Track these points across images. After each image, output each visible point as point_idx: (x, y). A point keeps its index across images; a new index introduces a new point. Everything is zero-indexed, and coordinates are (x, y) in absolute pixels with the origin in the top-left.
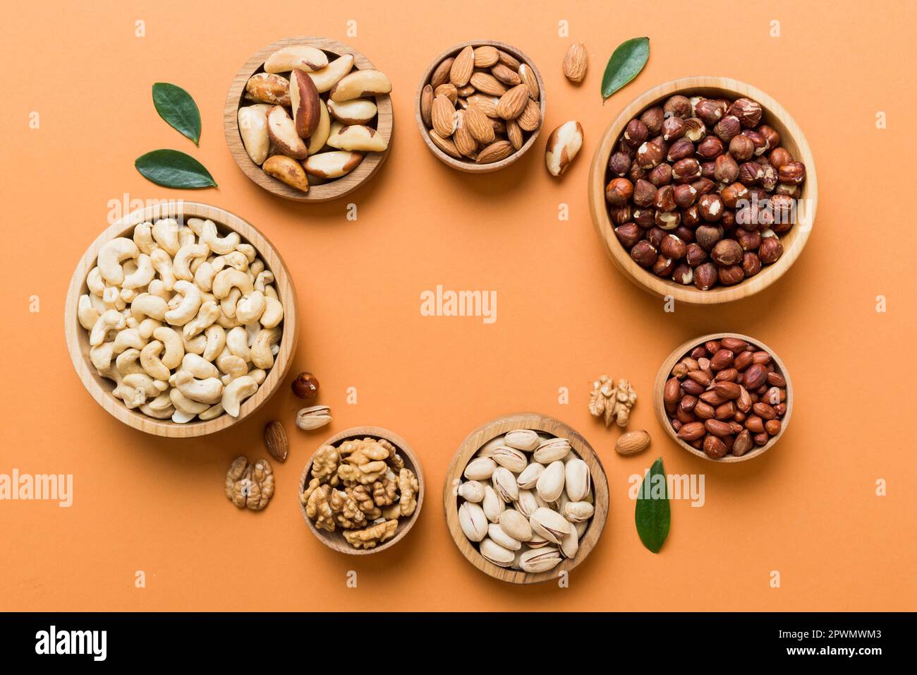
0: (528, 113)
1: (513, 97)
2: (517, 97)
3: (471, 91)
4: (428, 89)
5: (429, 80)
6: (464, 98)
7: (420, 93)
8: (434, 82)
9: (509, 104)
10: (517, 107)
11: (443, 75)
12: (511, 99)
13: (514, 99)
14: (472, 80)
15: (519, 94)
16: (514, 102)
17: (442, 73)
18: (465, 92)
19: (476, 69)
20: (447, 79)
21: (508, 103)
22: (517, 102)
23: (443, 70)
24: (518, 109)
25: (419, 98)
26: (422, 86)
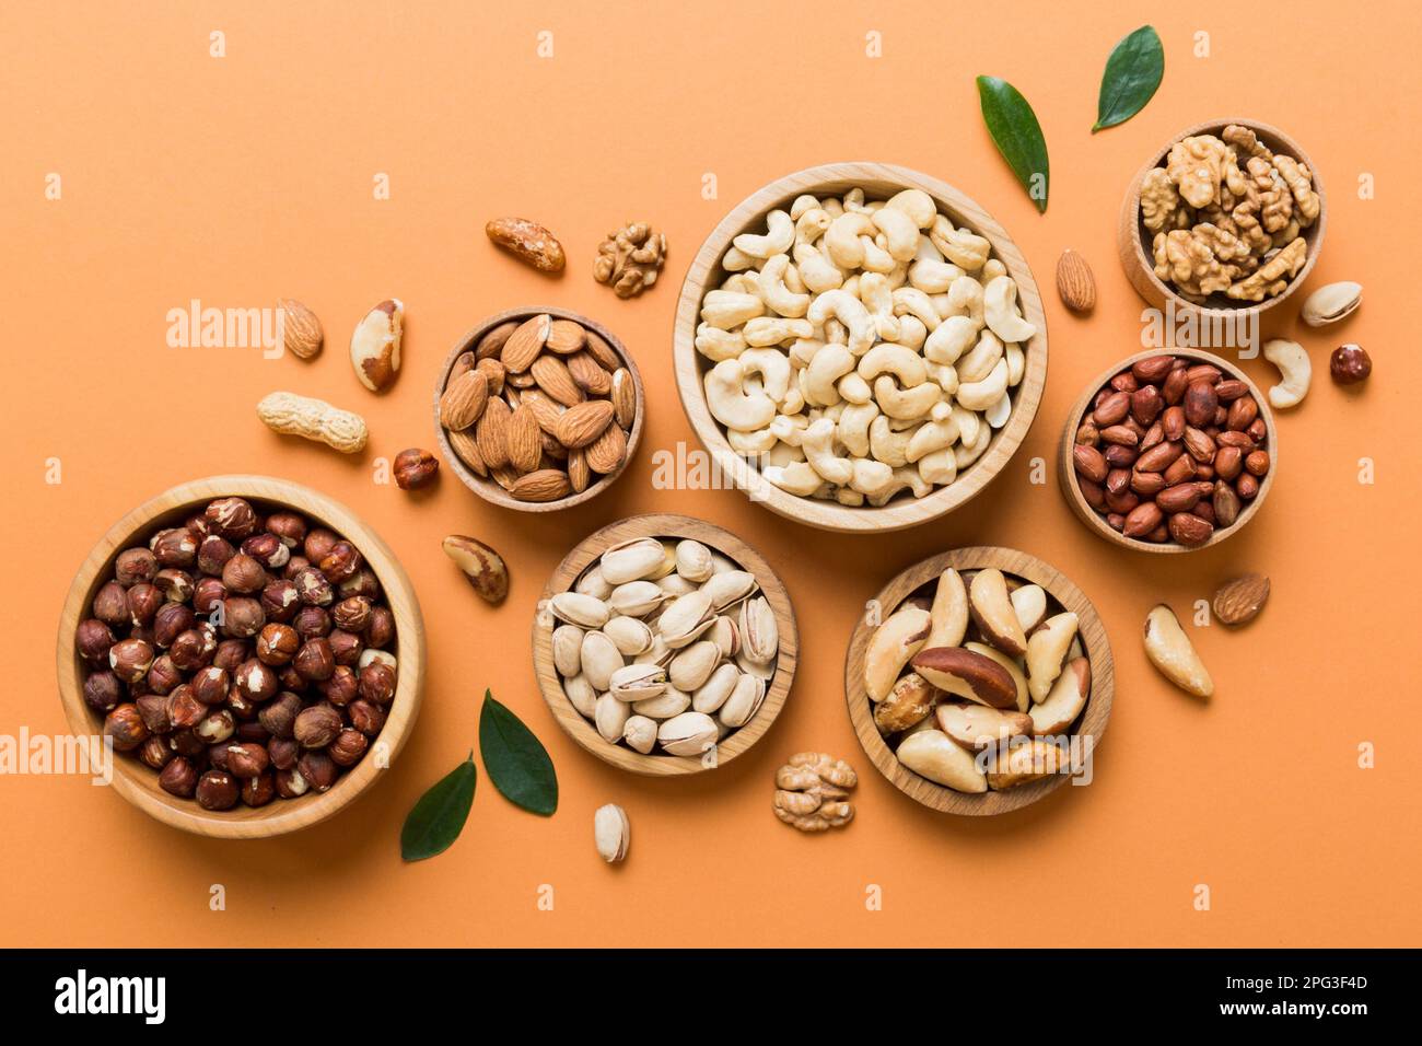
0: (604, 443)
1: (586, 414)
2: (591, 418)
3: (528, 382)
4: (466, 360)
5: (474, 345)
6: (518, 390)
7: (451, 361)
8: (480, 350)
9: (575, 424)
10: (586, 432)
11: (496, 344)
12: (580, 418)
13: (585, 418)
14: (534, 366)
15: (596, 414)
16: (584, 423)
17: (494, 341)
18: (519, 382)
19: (545, 351)
20: (496, 355)
21: (574, 421)
22: (588, 425)
23: (496, 338)
24: (584, 437)
25: (448, 367)
26: (458, 351)
